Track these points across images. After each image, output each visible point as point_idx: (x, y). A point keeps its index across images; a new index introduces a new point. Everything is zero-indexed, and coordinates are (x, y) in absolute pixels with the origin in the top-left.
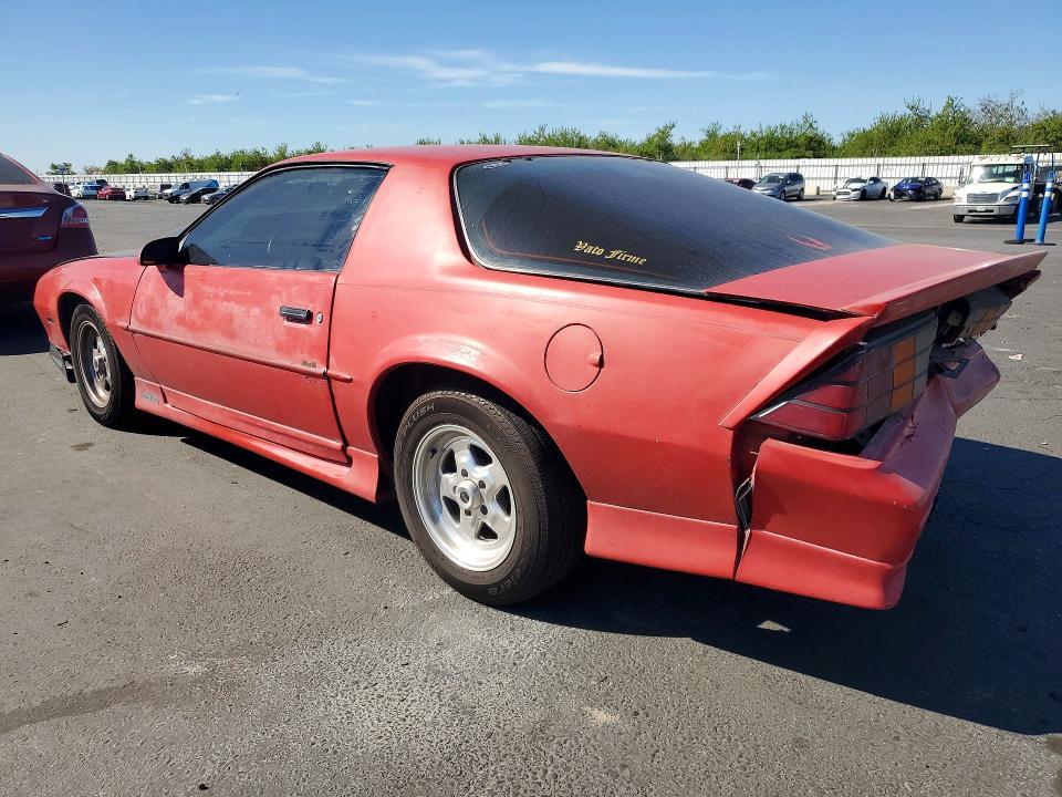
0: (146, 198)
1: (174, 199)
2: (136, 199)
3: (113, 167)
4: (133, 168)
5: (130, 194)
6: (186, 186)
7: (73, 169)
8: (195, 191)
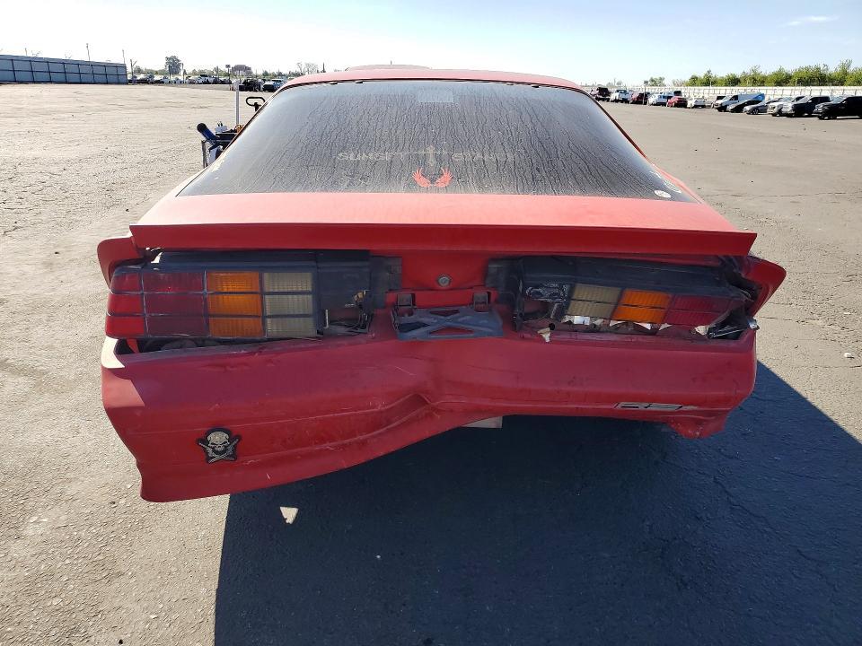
0: (703, 106)
1: (722, 108)
2: (696, 107)
3: (694, 81)
4: (708, 82)
5: (690, 103)
6: (736, 98)
7: (665, 82)
8: (741, 103)
